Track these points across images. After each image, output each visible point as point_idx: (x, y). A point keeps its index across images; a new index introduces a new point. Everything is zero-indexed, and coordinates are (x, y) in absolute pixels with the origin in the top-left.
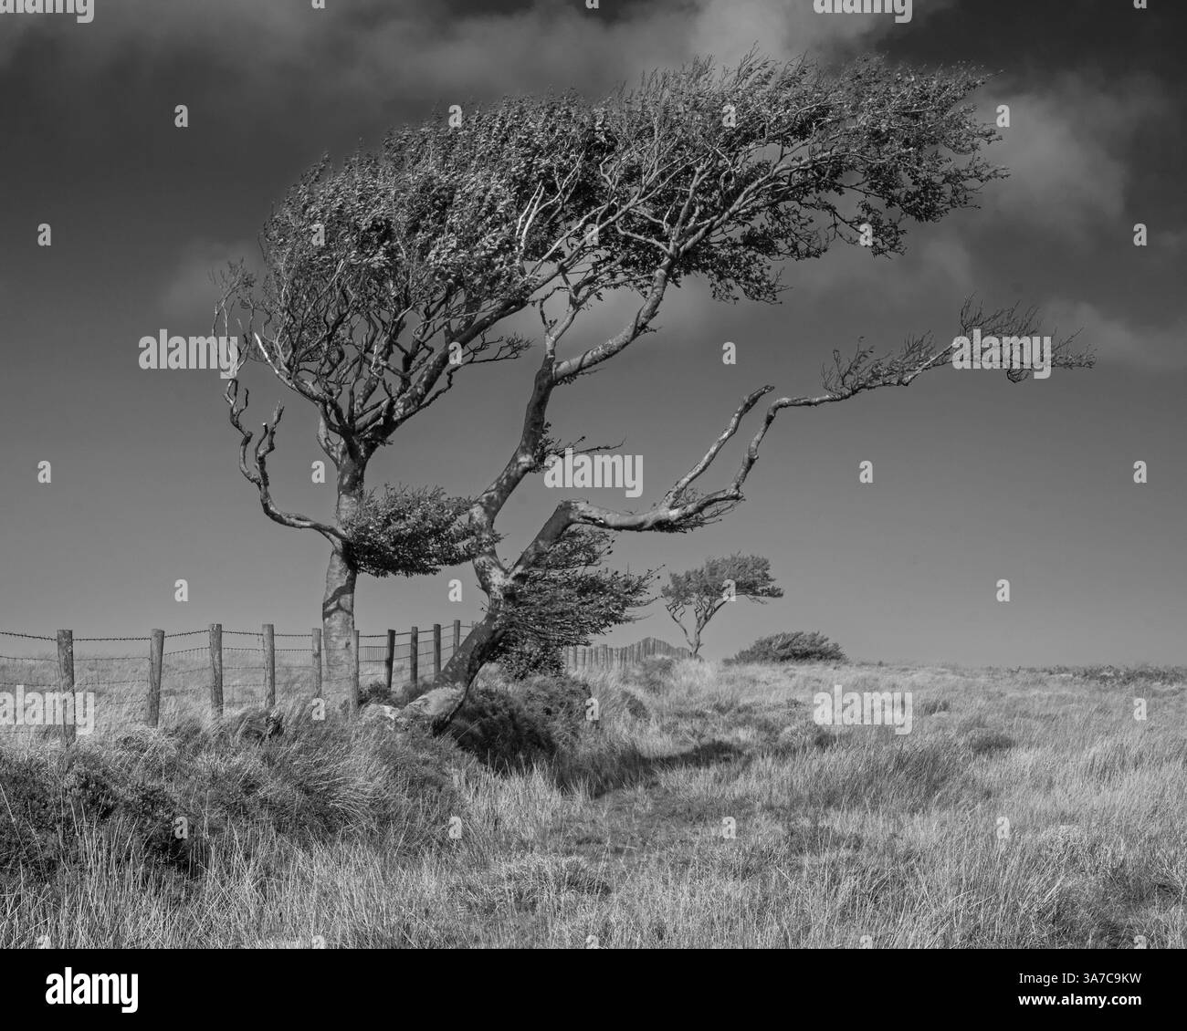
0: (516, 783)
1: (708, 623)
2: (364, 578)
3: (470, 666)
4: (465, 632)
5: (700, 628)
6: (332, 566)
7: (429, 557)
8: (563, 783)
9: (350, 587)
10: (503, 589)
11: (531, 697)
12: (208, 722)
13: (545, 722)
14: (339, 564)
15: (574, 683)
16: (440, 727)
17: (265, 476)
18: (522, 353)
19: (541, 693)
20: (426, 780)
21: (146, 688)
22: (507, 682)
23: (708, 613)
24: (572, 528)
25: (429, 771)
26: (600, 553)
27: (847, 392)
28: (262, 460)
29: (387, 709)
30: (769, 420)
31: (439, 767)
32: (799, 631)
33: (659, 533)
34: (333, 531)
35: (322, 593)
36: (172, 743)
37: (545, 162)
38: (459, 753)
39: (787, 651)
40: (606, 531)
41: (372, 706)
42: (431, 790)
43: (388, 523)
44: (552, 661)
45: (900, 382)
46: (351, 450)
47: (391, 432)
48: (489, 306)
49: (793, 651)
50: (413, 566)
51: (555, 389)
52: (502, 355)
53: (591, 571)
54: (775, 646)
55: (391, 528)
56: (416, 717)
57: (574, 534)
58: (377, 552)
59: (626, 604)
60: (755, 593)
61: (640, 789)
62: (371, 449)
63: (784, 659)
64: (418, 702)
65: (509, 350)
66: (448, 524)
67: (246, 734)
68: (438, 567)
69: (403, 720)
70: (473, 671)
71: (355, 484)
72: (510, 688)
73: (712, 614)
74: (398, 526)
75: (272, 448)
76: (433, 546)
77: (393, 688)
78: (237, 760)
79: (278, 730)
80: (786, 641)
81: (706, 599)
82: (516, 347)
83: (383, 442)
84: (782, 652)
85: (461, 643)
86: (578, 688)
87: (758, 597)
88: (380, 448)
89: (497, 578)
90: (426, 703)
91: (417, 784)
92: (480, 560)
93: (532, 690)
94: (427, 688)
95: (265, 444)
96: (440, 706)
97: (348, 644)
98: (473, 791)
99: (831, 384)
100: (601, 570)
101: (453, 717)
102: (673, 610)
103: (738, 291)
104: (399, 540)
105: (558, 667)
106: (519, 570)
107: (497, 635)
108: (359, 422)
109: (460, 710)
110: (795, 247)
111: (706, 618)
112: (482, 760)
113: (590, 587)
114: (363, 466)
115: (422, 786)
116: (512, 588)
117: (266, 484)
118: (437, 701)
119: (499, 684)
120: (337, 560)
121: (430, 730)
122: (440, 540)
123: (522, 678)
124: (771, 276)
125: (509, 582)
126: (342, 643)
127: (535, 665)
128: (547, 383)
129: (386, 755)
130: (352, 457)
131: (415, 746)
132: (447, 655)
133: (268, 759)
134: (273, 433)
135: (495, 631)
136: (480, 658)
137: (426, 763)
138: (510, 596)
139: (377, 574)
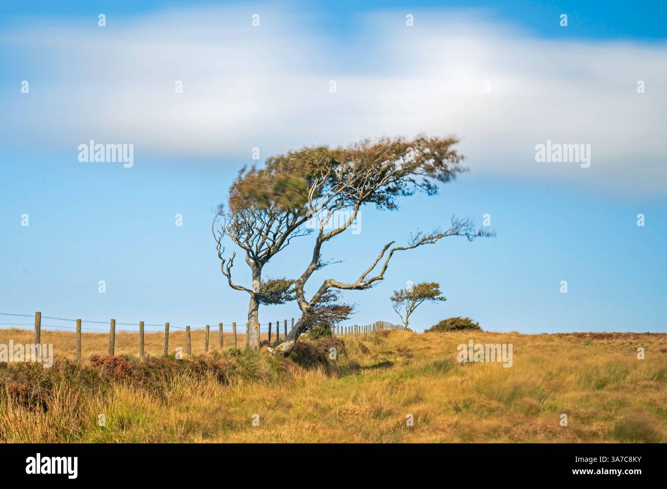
0: (311, 372)
1: (412, 313)
2: (262, 306)
3: (296, 334)
4: (295, 322)
5: (408, 315)
6: (251, 302)
7: (282, 299)
8: (328, 373)
9: (256, 309)
10: (307, 309)
11: (320, 345)
12: (220, 352)
13: (324, 354)
14: (253, 302)
15: (338, 340)
16: (286, 354)
17: (230, 274)
18: (311, 233)
19: (324, 344)
20: (282, 370)
21: (205, 341)
22: (312, 340)
23: (412, 309)
24: (329, 289)
25: (284, 367)
26: (339, 297)
27: (415, 245)
28: (229, 270)
29: (269, 348)
30: (391, 254)
31: (286, 366)
32: (459, 316)
33: (358, 290)
34: (251, 291)
35: (247, 311)
36: (212, 356)
37: (317, 170)
38: (293, 363)
39: (454, 326)
40: (340, 290)
41: (264, 347)
42: (284, 373)
43: (268, 288)
44: (328, 332)
45: (432, 242)
46: (257, 264)
47: (269, 258)
48: (300, 219)
49: (456, 325)
50: (277, 302)
51: (323, 243)
52: (305, 234)
53: (336, 303)
54: (448, 324)
55: (269, 290)
56: (279, 351)
57: (330, 291)
58: (265, 298)
59: (347, 313)
60: (434, 299)
61: (354, 375)
62: (263, 264)
63: (453, 329)
64: (279, 346)
65: (307, 232)
66: (288, 288)
67: (231, 354)
68: (285, 302)
69: (275, 352)
70: (297, 336)
71: (257, 275)
72: (312, 342)
73: (414, 309)
74: (272, 289)
75: (232, 265)
76: (283, 294)
77: (271, 342)
78: (230, 361)
79: (240, 353)
80: (453, 321)
81: (411, 302)
82: (310, 231)
83: (267, 261)
84: (451, 326)
85: (294, 325)
86: (340, 342)
87: (435, 301)
88: (266, 264)
89: (304, 306)
90: (282, 346)
91: (280, 370)
92: (299, 299)
93: (320, 342)
94: (282, 341)
95: (230, 264)
96: (286, 348)
97: (256, 328)
98: (297, 373)
99: (410, 243)
100: (340, 302)
101: (291, 351)
102: (396, 308)
103: (384, 207)
104: (272, 293)
105: (331, 334)
106: (312, 303)
107: (305, 324)
108: (259, 255)
109: (292, 349)
110: (403, 192)
111: (411, 311)
112: (300, 365)
113: (336, 308)
114: (260, 270)
115: (281, 371)
116: (310, 308)
117: (230, 277)
118: (285, 346)
119: (308, 341)
120: (253, 300)
121: (283, 356)
122: (285, 293)
123: (317, 339)
124: (396, 203)
125: (309, 306)
126: (255, 327)
127: (322, 334)
128: (320, 241)
129: (270, 361)
130: (257, 266)
131: (278, 360)
132: (289, 330)
133: (238, 361)
134: (232, 261)
135: (304, 323)
136: (299, 332)
137: (282, 365)
138: (309, 311)
139: (266, 305)
